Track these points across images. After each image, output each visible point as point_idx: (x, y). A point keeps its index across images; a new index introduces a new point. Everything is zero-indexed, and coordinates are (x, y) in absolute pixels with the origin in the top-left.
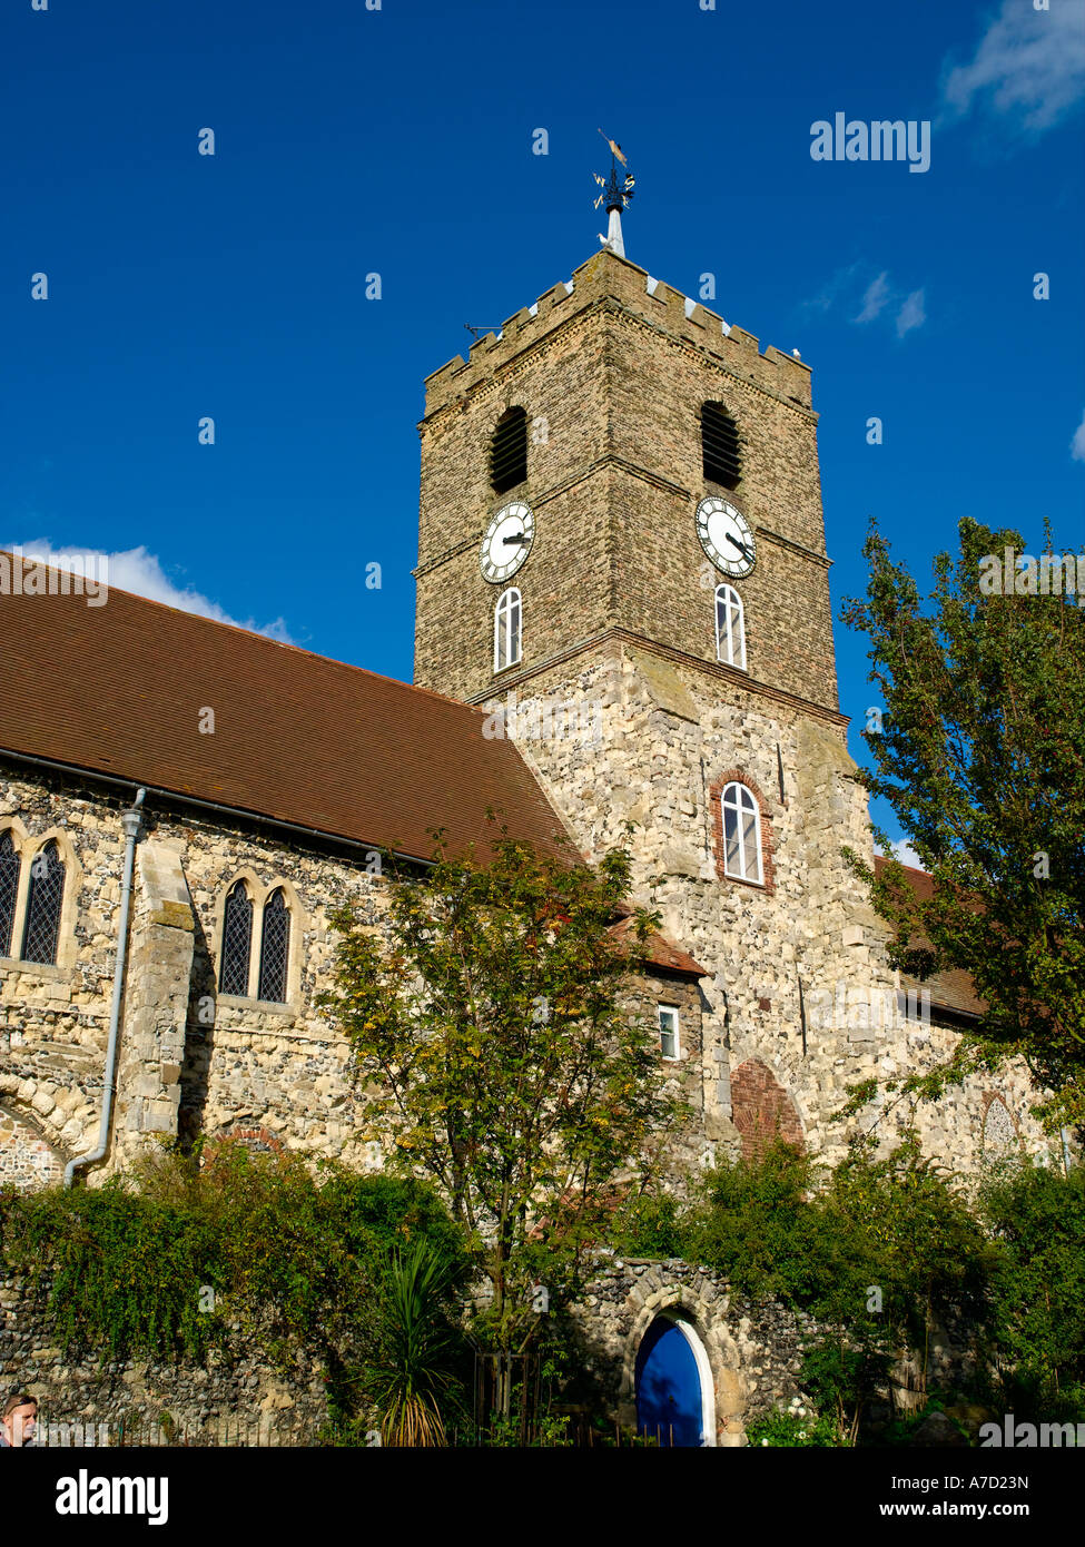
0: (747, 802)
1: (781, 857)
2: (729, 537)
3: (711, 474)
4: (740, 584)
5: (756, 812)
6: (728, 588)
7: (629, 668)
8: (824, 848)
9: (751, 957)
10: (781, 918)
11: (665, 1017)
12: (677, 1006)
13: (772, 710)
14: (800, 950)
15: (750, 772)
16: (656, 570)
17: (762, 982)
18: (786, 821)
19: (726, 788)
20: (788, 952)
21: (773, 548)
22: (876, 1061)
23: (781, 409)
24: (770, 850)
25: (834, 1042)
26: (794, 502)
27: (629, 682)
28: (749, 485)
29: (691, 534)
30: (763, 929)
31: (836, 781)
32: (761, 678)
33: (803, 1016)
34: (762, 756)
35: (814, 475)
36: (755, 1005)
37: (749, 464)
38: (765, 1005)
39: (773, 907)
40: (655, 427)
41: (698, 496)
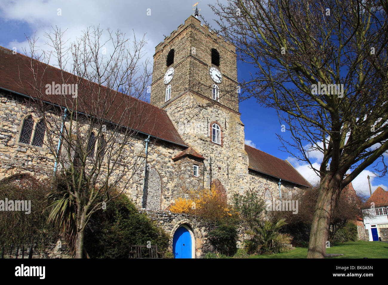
0: (218, 128)
1: (225, 139)
2: (216, 75)
3: (213, 62)
4: (219, 85)
5: (220, 130)
6: (216, 85)
7: (192, 98)
8: (234, 138)
9: (217, 159)
10: (224, 151)
11: (195, 167)
12: (198, 165)
13: (224, 110)
14: (228, 158)
15: (219, 122)
16: (200, 79)
17: (219, 164)
18: (226, 132)
19: (213, 124)
20: (225, 158)
21: (226, 79)
22: (243, 180)
23: (229, 53)
24: (222, 138)
25: (234, 176)
26: (231, 71)
27: (192, 100)
28: (221, 66)
29: (208, 73)
30: (220, 153)
31: (237, 124)
32: (222, 104)
33: (228, 171)
34: (222, 119)
35: (236, 66)
36: (217, 168)
37: (222, 62)
38: (220, 168)
39: (223, 149)
40: (201, 51)
41: (210, 66)
